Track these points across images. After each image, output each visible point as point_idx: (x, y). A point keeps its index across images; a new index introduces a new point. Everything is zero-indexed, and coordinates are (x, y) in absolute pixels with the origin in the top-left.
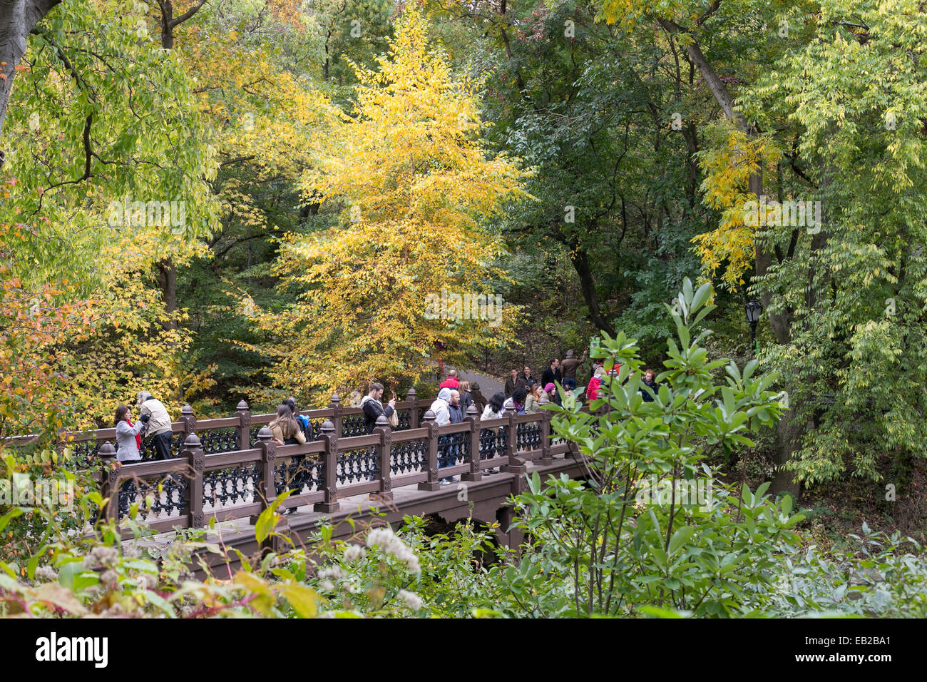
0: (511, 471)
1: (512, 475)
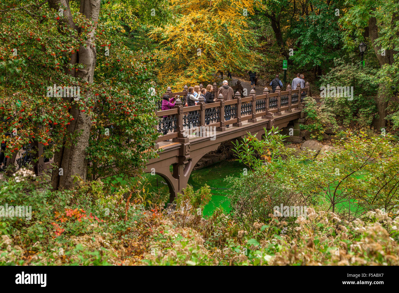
0: (267, 118)
1: (268, 120)
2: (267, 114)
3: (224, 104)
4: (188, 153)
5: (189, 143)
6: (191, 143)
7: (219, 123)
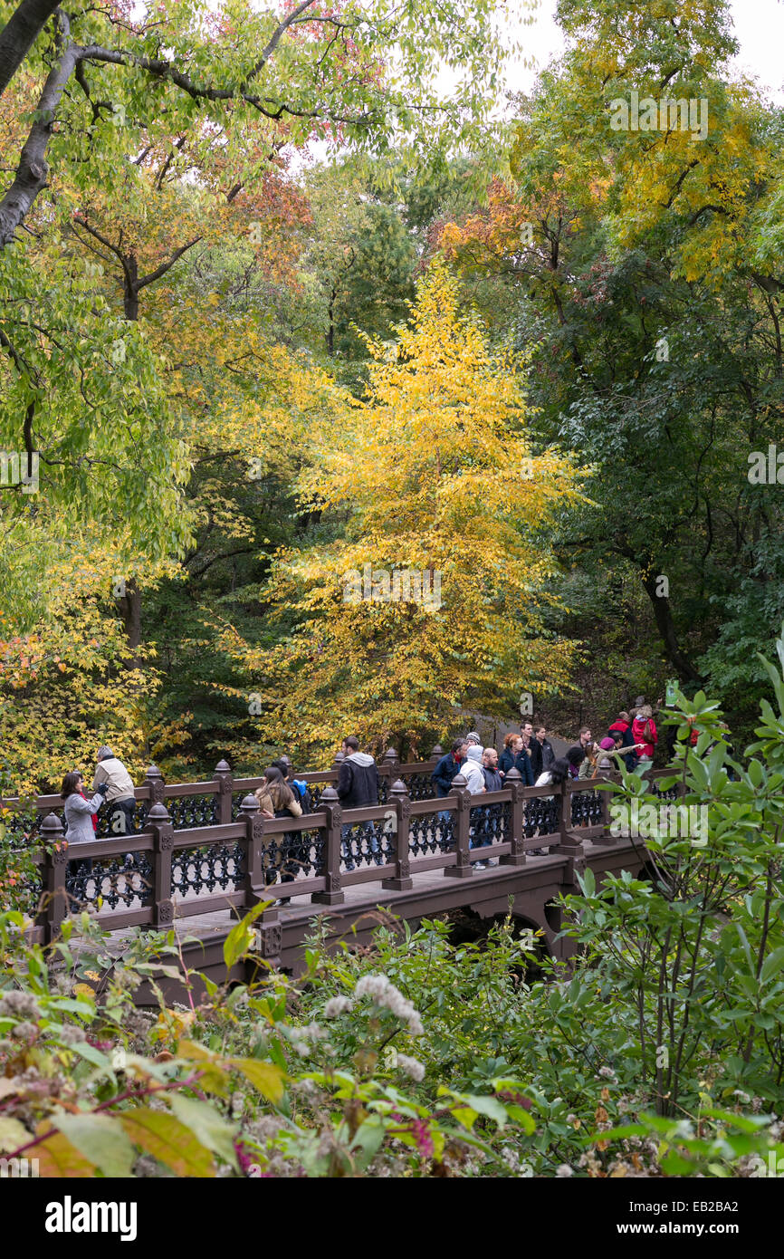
0: (564, 852)
1: (565, 858)
2: (566, 839)
3: (408, 810)
4: (273, 952)
5: (277, 923)
6: (283, 923)
7: (393, 865)
